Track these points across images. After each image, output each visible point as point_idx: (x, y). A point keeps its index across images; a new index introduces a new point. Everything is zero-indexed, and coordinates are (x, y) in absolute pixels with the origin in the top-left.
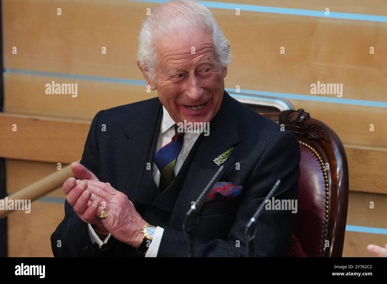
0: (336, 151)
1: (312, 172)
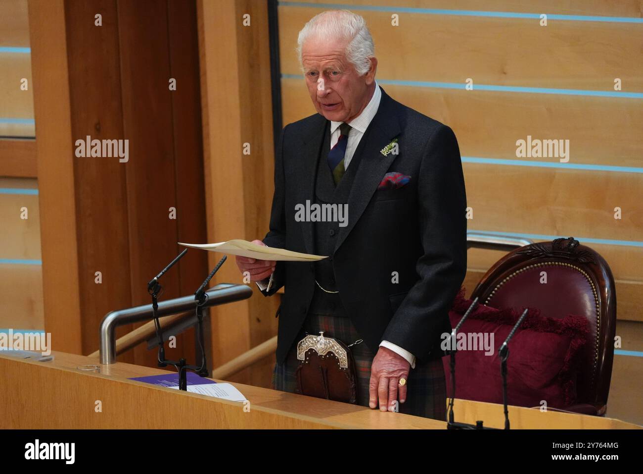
0: (604, 273)
1: (581, 291)
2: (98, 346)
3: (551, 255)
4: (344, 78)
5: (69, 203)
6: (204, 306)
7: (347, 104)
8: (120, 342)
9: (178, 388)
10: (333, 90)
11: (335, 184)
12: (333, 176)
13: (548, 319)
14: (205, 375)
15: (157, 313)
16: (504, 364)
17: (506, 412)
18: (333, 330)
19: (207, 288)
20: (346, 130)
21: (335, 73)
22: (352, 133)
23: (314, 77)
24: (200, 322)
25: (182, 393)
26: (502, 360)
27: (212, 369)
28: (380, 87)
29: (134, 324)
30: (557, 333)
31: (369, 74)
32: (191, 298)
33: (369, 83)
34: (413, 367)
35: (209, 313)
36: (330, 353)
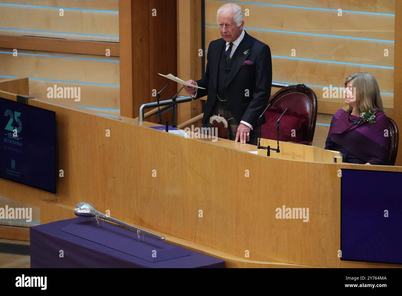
0: (314, 97)
1: (306, 103)
2: (138, 116)
3: (296, 90)
4: (232, 27)
5: (130, 66)
6: (175, 103)
7: (232, 36)
8: (146, 114)
9: (165, 131)
10: (228, 31)
11: (226, 63)
12: (226, 61)
13: (294, 112)
14: (175, 127)
15: (159, 105)
16: (278, 127)
17: (278, 143)
18: (223, 114)
19: (177, 97)
20: (231, 45)
21: (229, 25)
22: (233, 46)
23: (222, 26)
24: (174, 108)
25: (167, 133)
26: (278, 125)
27: (177, 125)
28: (244, 30)
29: (151, 108)
30: (297, 117)
31: (241, 26)
32: (171, 100)
33: (240, 30)
34: (252, 129)
35: (177, 106)
36: (221, 122)
